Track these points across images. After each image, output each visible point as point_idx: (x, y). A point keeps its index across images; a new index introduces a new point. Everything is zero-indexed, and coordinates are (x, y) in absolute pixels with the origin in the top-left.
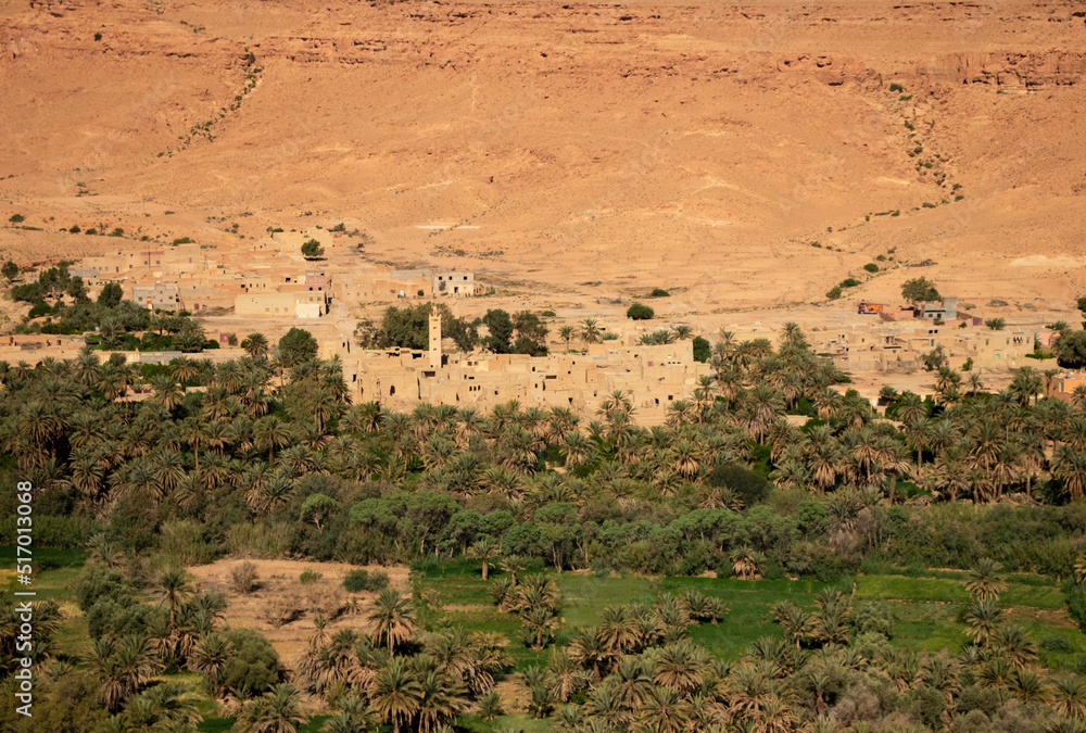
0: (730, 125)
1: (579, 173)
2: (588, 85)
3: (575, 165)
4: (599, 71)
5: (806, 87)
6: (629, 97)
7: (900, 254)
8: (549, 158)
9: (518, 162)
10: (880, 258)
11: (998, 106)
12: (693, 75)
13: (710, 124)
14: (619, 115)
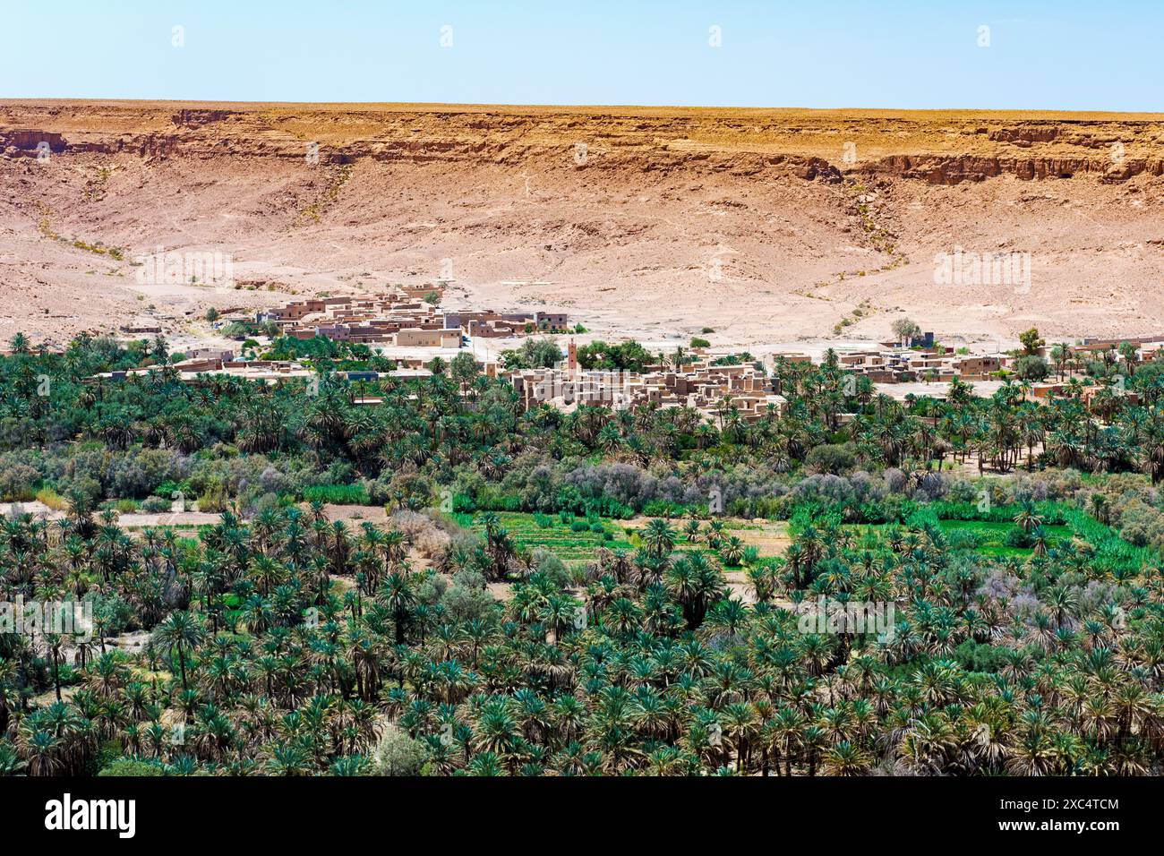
0: (731, 207)
1: (618, 243)
2: (617, 176)
3: (614, 237)
4: (625, 166)
5: (786, 179)
6: (650, 186)
7: (874, 303)
8: (592, 231)
9: (568, 234)
10: (861, 306)
11: (928, 195)
12: (697, 169)
13: (715, 206)
14: (643, 199)
